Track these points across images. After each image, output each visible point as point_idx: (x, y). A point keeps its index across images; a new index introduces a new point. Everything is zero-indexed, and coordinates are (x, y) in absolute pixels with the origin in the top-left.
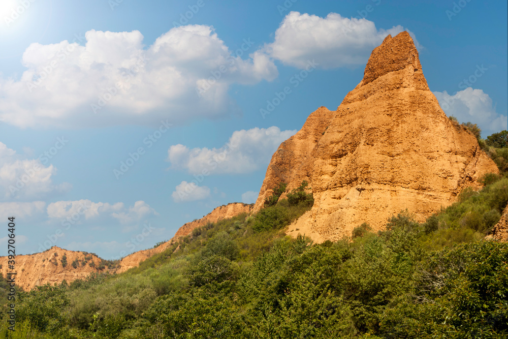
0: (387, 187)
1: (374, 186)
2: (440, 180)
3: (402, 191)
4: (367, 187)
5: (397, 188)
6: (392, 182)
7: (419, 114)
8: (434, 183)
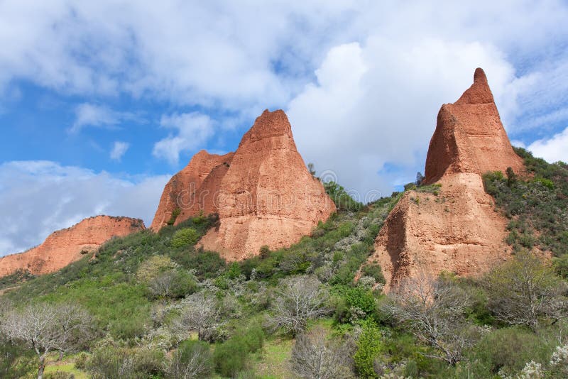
0: (276, 217)
1: (268, 216)
2: (306, 213)
3: (285, 220)
4: (263, 216)
5: (283, 218)
6: (279, 213)
7: (293, 168)
8: (303, 215)
